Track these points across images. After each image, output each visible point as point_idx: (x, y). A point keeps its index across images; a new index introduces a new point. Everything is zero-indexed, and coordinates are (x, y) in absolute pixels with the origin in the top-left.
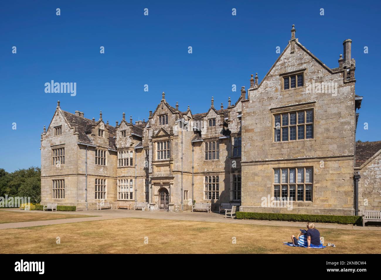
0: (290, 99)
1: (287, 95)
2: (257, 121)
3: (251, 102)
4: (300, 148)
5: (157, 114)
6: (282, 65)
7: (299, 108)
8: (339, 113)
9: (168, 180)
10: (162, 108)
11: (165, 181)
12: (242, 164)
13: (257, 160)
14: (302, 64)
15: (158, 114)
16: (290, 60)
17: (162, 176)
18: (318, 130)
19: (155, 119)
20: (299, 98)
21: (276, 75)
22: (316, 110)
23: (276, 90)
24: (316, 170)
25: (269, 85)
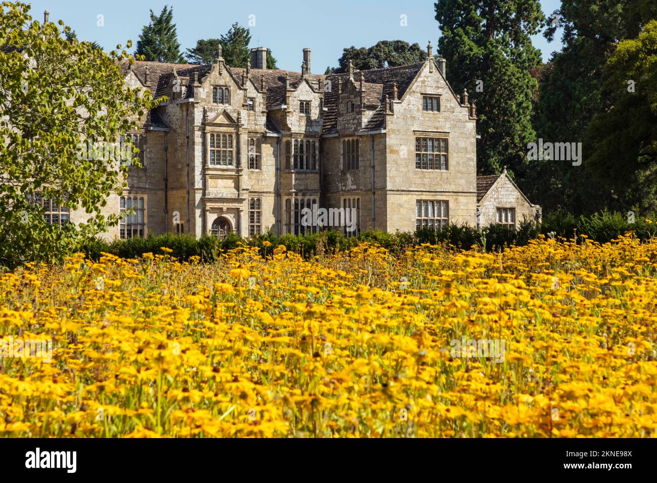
0: (429, 124)
1: (427, 119)
2: (402, 142)
3: (395, 116)
4: (439, 179)
5: (210, 81)
6: (423, 82)
7: (437, 136)
8: (466, 148)
9: (236, 204)
10: (220, 74)
11: (231, 205)
12: (388, 192)
13: (402, 189)
14: (438, 88)
15: (212, 83)
16: (429, 79)
17: (225, 196)
18: (452, 162)
19: (206, 90)
20: (437, 124)
21: (417, 92)
22: (450, 140)
23: (418, 109)
24: (451, 205)
25: (412, 102)
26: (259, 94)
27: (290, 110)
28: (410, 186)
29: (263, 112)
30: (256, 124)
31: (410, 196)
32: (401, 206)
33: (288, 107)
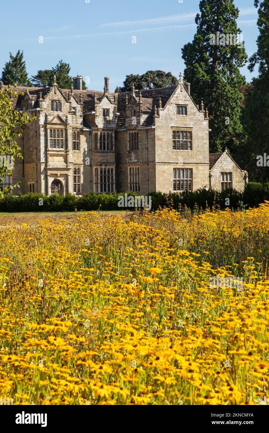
0: (181, 122)
1: (179, 119)
2: (164, 133)
3: (160, 118)
4: (186, 156)
5: (49, 98)
6: (177, 97)
7: (185, 130)
8: (203, 137)
9: (66, 172)
10: (55, 93)
11: (62, 172)
12: (156, 164)
13: (165, 161)
14: (186, 101)
15: (51, 99)
16: (180, 95)
17: (59, 167)
18: (194, 145)
19: (47, 103)
20: (185, 123)
21: (173, 104)
22: (193, 132)
23: (174, 114)
24: (194, 171)
25: (170, 110)
26: (78, 105)
27: (97, 114)
28: (169, 160)
29: (81, 116)
30: (77, 123)
31: (169, 166)
32: (164, 172)
33: (96, 113)
